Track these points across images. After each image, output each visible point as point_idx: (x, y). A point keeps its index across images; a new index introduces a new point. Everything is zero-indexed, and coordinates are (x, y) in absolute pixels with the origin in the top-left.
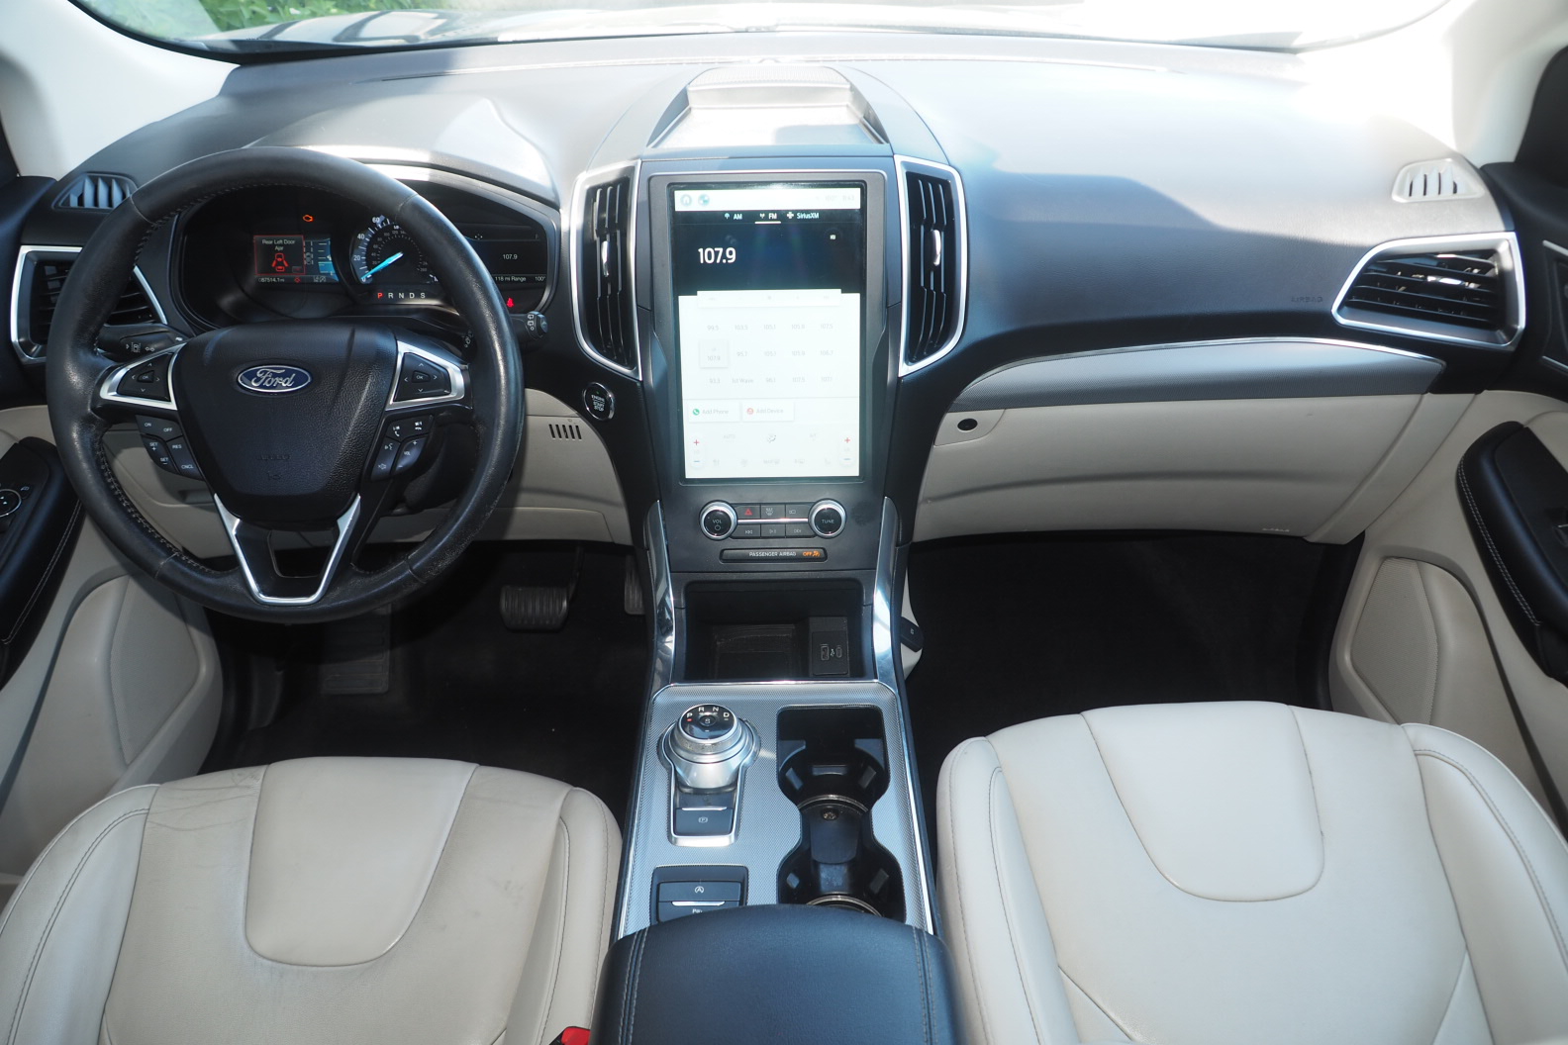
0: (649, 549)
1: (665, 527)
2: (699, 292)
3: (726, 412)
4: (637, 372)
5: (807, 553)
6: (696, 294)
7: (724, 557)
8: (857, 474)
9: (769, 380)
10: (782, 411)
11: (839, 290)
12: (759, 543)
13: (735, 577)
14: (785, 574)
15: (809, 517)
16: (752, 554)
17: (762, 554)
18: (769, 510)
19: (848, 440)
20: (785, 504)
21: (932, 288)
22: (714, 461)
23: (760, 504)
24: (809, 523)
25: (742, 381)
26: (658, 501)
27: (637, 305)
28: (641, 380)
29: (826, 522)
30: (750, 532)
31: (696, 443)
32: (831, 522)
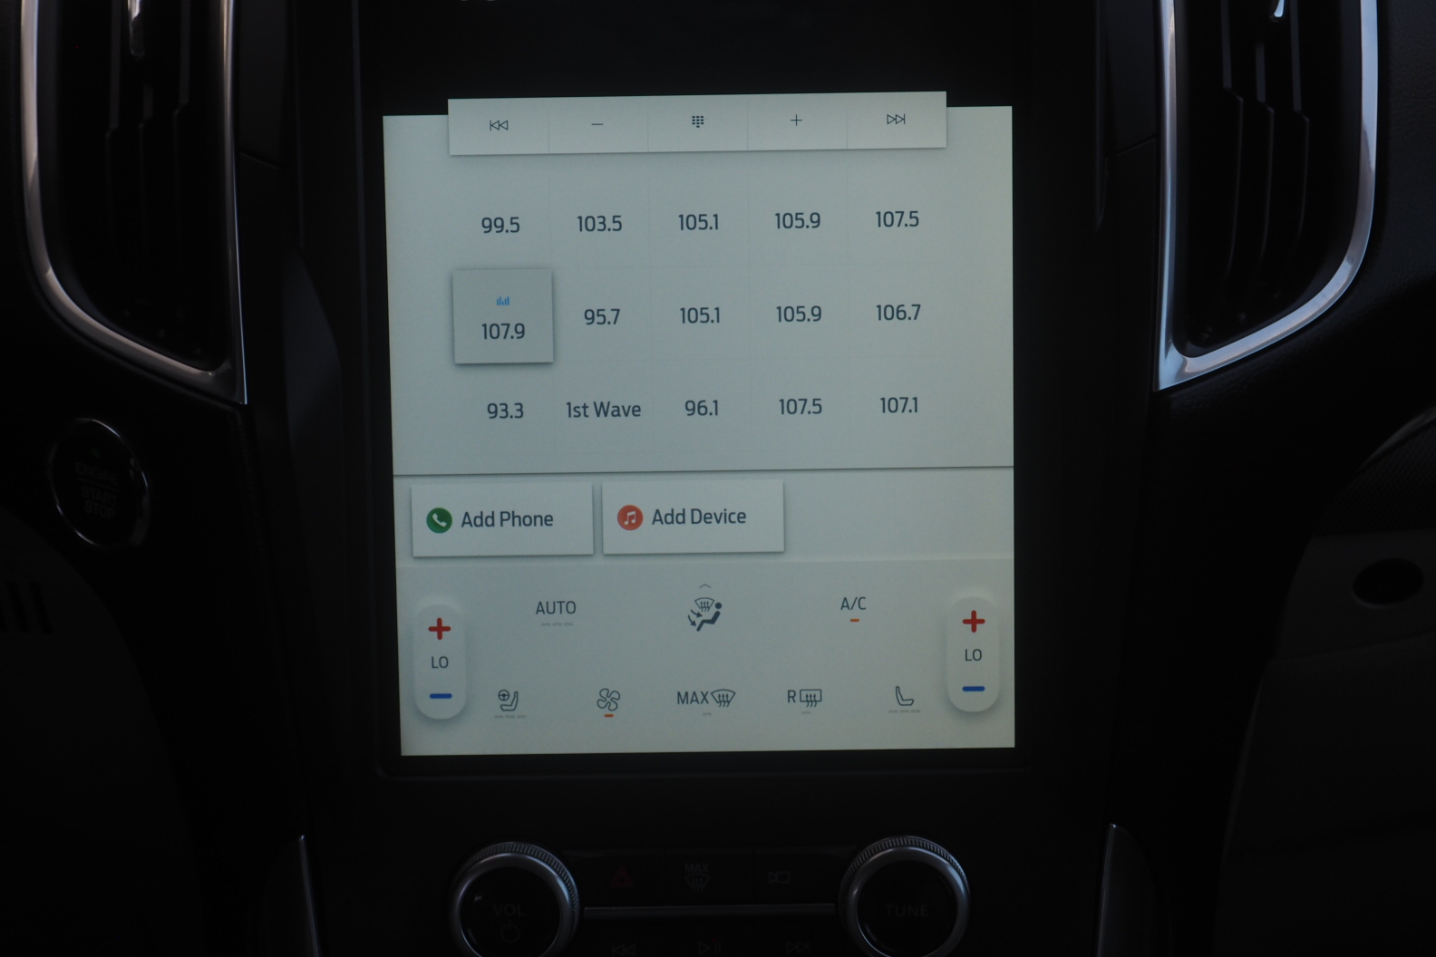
2: (453, 104)
3: (547, 520)
4: (231, 379)
6: (444, 111)
8: (1007, 740)
9: (695, 408)
10: (742, 517)
11: (941, 96)
15: (838, 897)
18: (694, 873)
19: (974, 622)
21: (1261, 97)
22: (503, 695)
24: (838, 918)
25: (602, 409)
26: (303, 837)
27: (238, 148)
28: (246, 403)
29: (900, 912)
30: (625, 950)
31: (440, 629)
32: (916, 914)
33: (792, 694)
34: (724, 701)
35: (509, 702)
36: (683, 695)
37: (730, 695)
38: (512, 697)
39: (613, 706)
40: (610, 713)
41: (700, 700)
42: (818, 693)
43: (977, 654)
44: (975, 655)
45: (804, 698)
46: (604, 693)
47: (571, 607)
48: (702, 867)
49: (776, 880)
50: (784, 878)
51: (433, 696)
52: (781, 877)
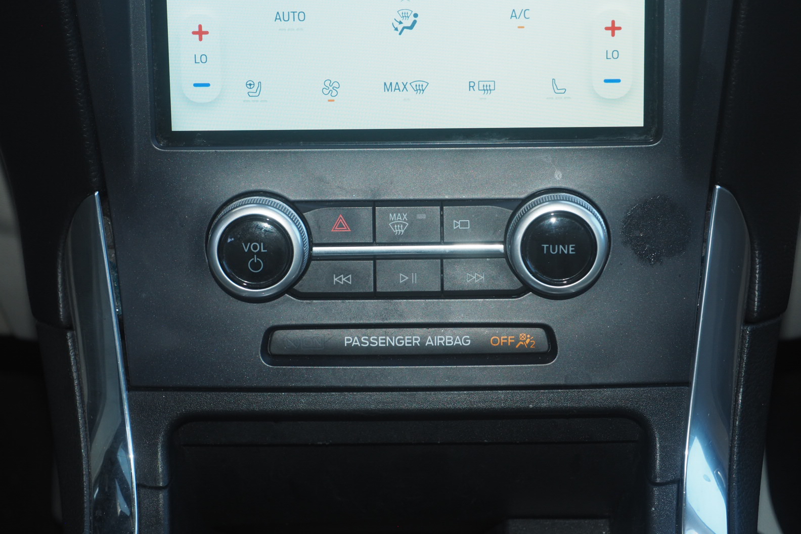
0: (71, 328)
1: (114, 267)
5: (502, 338)
7: (274, 350)
8: (639, 122)
12: (371, 310)
13: (302, 402)
14: (442, 395)
15: (508, 240)
16: (352, 339)
17: (379, 340)
18: (397, 220)
19: (613, 28)
20: (442, 203)
22: (250, 85)
23: (374, 204)
24: (507, 256)
26: (97, 193)
29: (554, 250)
30: (343, 279)
31: (200, 33)
32: (566, 252)
33: (472, 84)
34: (420, 89)
35: (254, 90)
36: (388, 85)
37: (425, 84)
38: (256, 86)
39: (334, 93)
40: (332, 98)
41: (401, 89)
42: (492, 84)
43: (615, 53)
44: (614, 55)
45: (481, 88)
46: (327, 83)
47: (302, 16)
48: (402, 217)
49: (459, 226)
50: (465, 224)
51: (196, 85)
52: (463, 224)
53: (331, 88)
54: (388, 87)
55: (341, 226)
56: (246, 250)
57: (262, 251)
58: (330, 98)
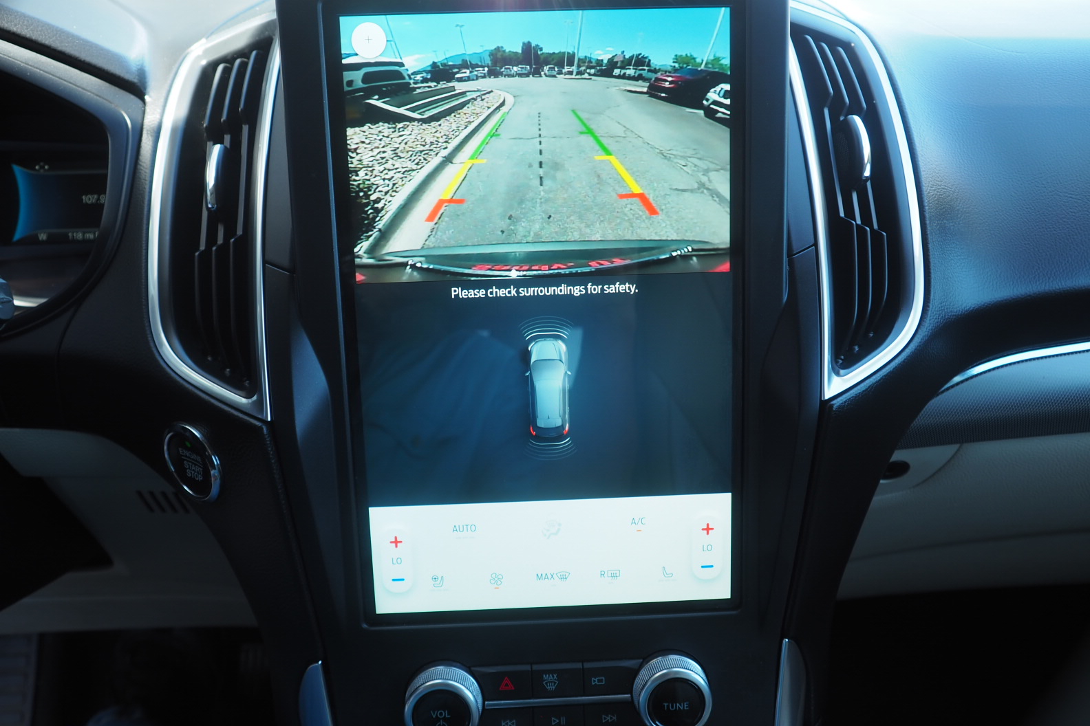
4: (260, 402)
8: (728, 595)
15: (634, 693)
18: (549, 679)
19: (708, 529)
21: (858, 221)
22: (435, 578)
23: (531, 667)
24: (633, 705)
26: (320, 662)
27: (265, 262)
28: (269, 419)
29: (672, 707)
30: (509, 724)
31: (396, 542)
32: (682, 708)
33: (603, 573)
34: (564, 578)
35: (438, 582)
36: (540, 575)
37: (567, 574)
38: (440, 579)
39: (499, 582)
40: (498, 587)
41: (549, 578)
42: (618, 572)
43: (709, 547)
44: (709, 548)
45: (610, 575)
46: (494, 576)
47: (473, 528)
48: (553, 677)
49: (596, 682)
50: (601, 680)
51: (393, 580)
52: (599, 681)
53: (496, 579)
54: (539, 577)
55: (506, 685)
56: (434, 717)
57: (447, 716)
58: (495, 586)
